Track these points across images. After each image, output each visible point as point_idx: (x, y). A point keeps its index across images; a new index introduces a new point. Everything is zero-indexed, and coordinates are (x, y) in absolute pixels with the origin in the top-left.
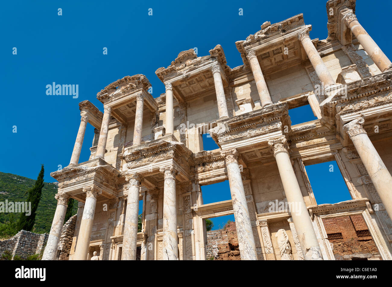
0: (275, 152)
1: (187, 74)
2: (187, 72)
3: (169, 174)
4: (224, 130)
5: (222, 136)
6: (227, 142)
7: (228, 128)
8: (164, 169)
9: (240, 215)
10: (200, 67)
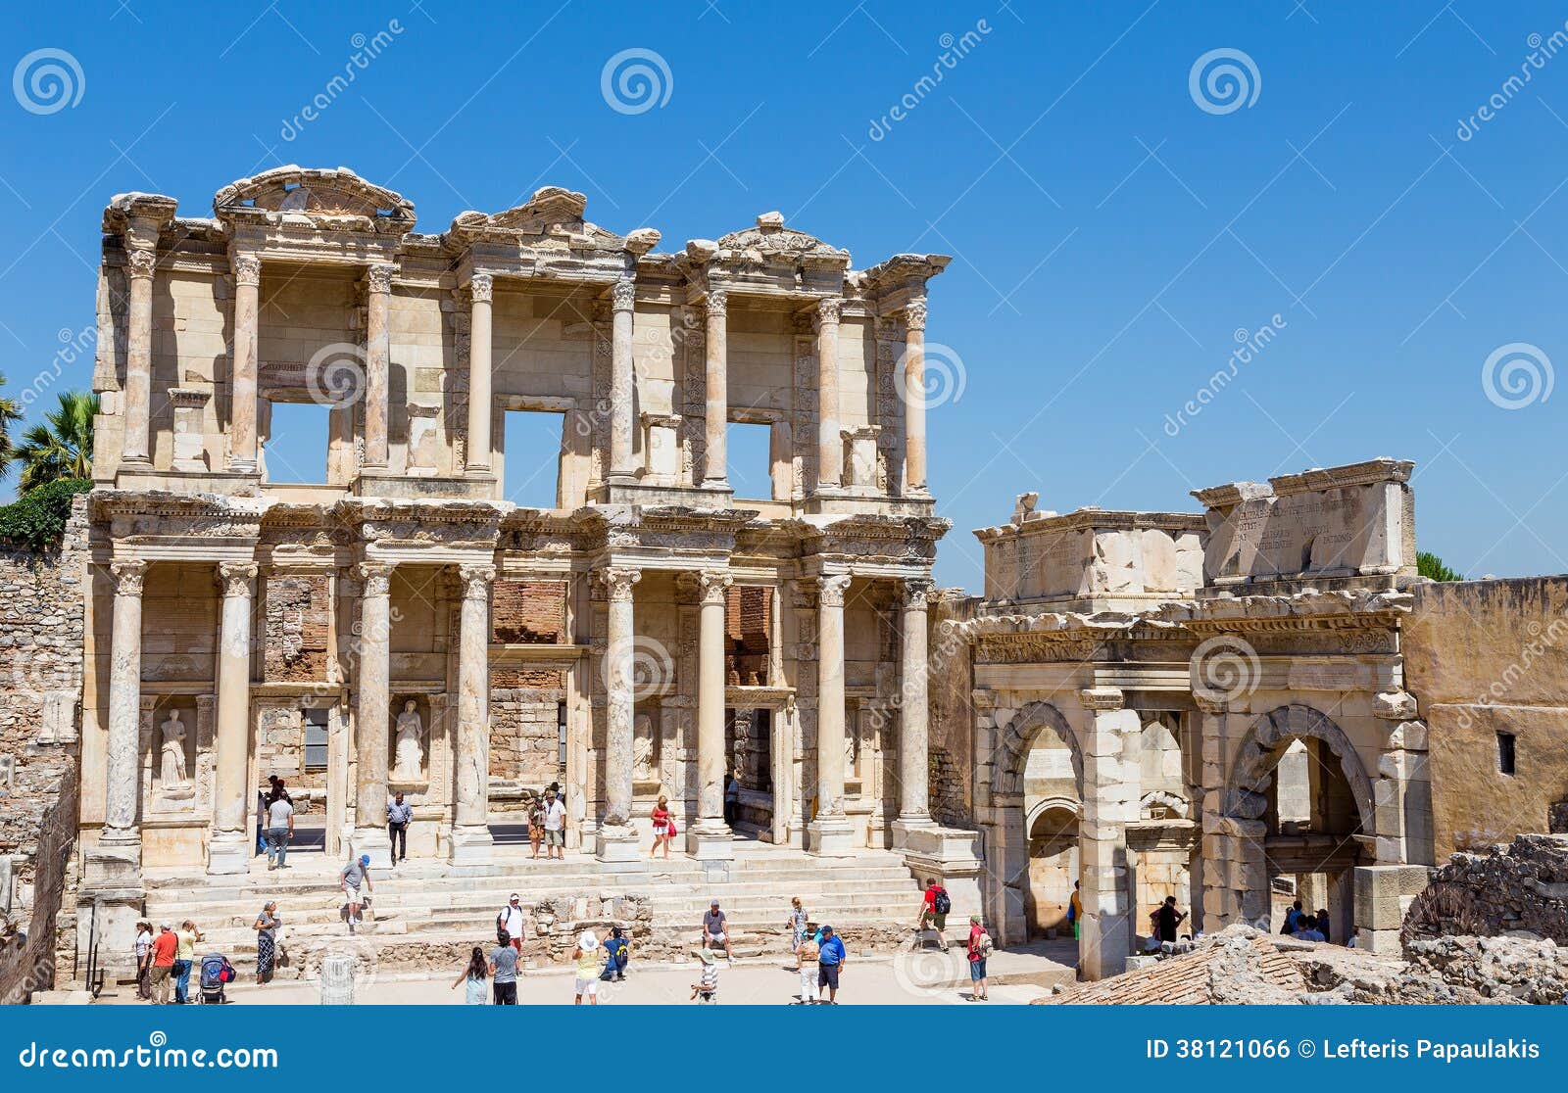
0: (708, 600)
1: (547, 270)
2: (548, 265)
3: (482, 589)
4: (626, 519)
5: (617, 530)
6: (626, 550)
7: (638, 520)
8: (472, 572)
9: (624, 714)
10: (588, 267)
